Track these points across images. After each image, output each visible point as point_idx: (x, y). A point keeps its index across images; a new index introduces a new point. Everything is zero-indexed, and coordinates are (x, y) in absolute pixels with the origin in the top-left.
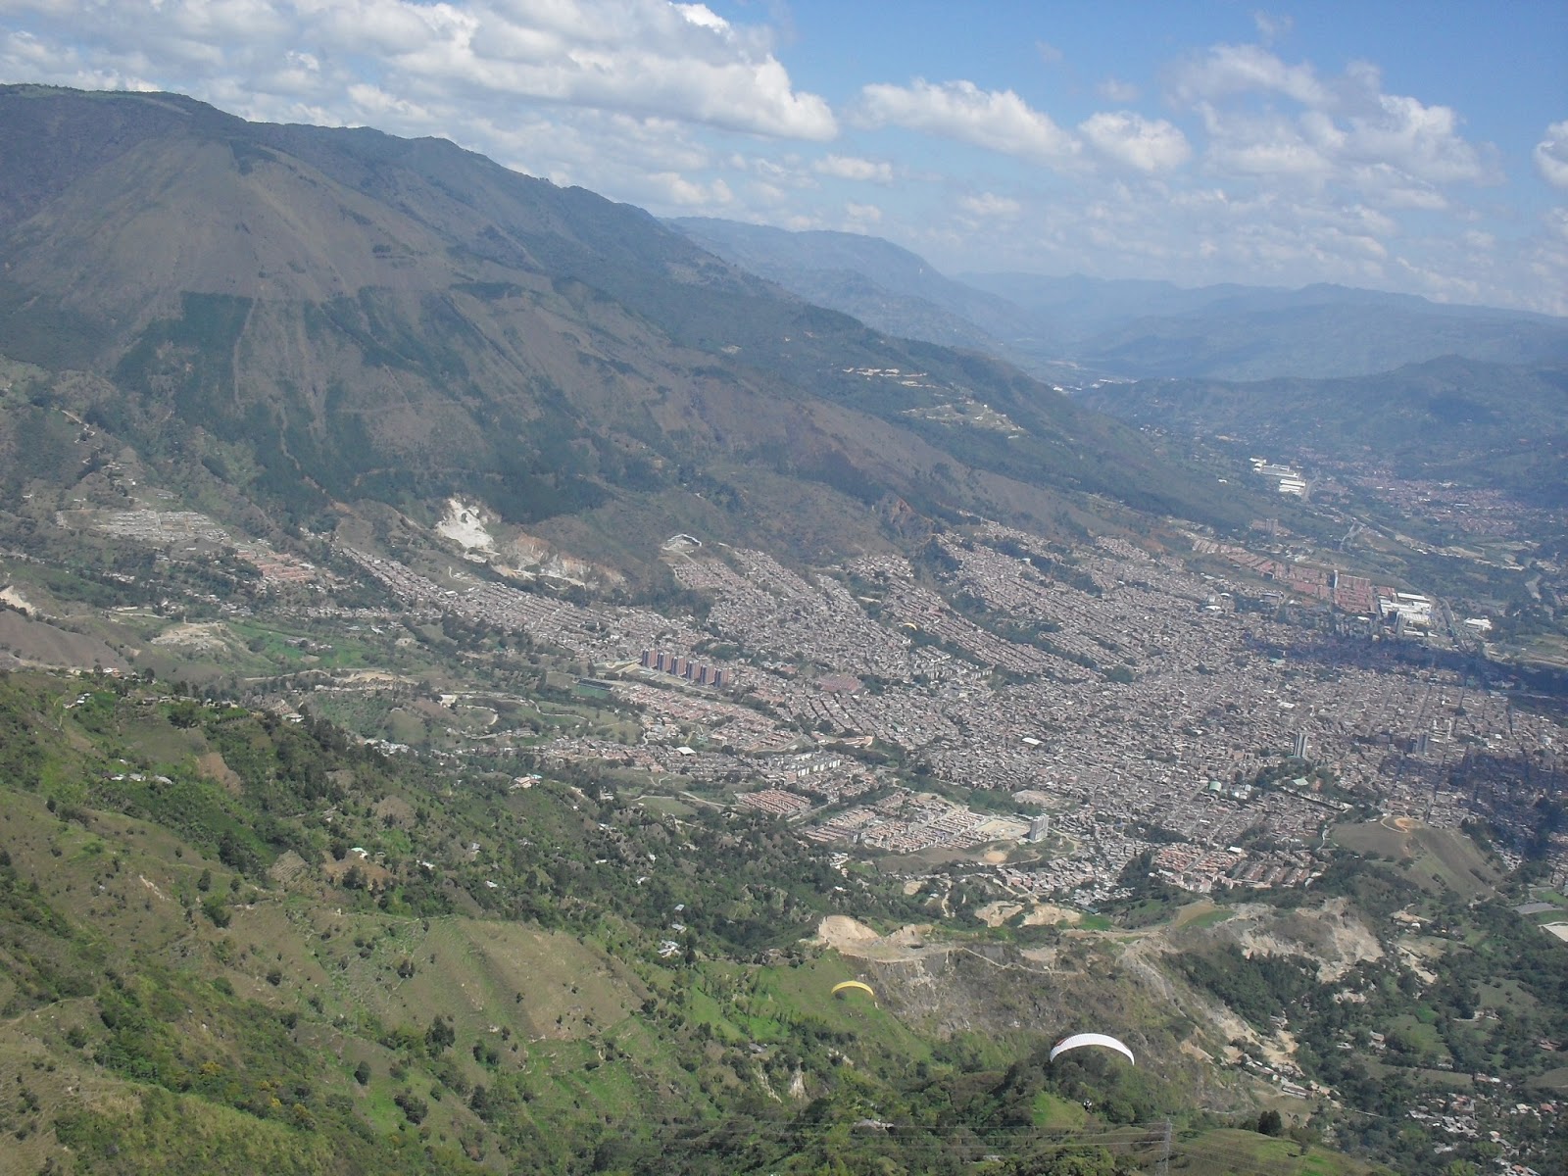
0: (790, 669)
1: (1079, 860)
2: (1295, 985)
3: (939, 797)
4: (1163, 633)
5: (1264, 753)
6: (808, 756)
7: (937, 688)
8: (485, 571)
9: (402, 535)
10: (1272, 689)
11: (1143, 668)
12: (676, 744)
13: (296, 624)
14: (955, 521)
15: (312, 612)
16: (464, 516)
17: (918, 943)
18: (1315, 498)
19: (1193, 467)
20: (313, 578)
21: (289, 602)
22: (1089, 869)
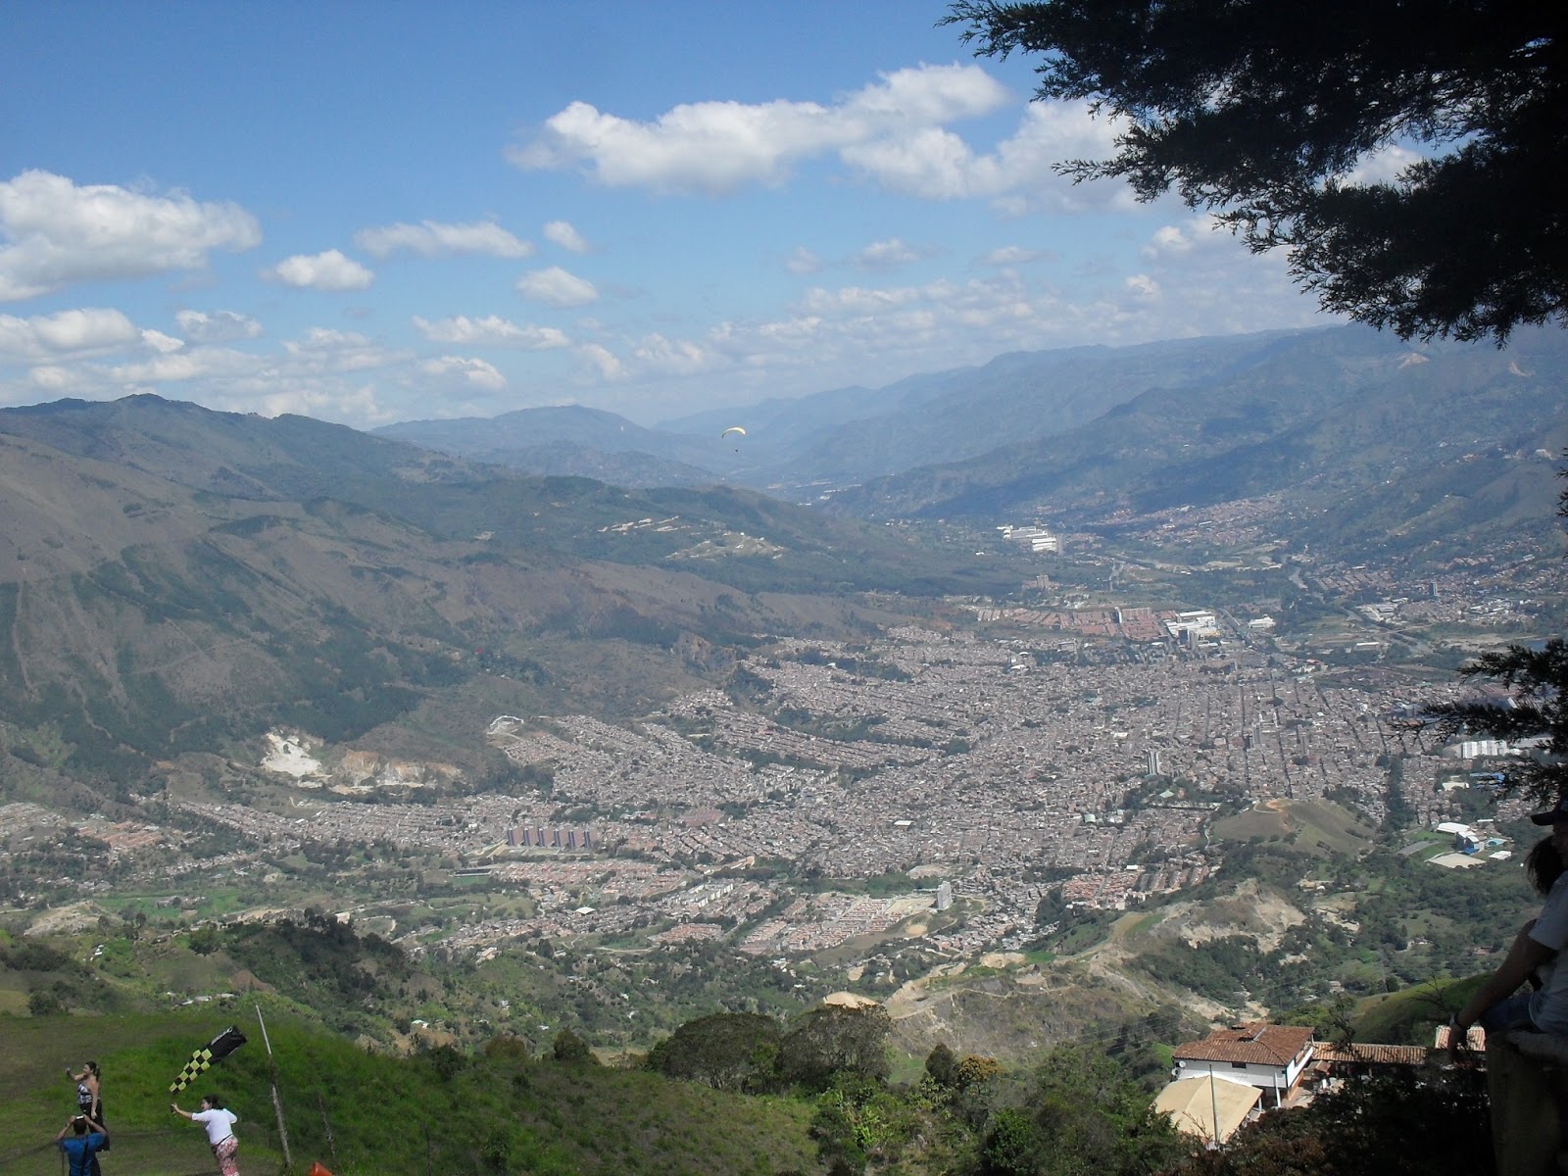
0: (650, 815)
1: (993, 913)
2: (1244, 961)
3: (838, 894)
4: (982, 700)
5: (1122, 779)
6: (701, 887)
7: (793, 800)
8: (324, 793)
9: (233, 778)
10: (1100, 725)
11: (974, 736)
12: (574, 907)
13: (159, 886)
14: (754, 644)
15: (171, 871)
16: (286, 747)
17: (922, 996)
18: (1068, 549)
19: (949, 546)
20: (161, 837)
21: (145, 866)
22: (1006, 919)
